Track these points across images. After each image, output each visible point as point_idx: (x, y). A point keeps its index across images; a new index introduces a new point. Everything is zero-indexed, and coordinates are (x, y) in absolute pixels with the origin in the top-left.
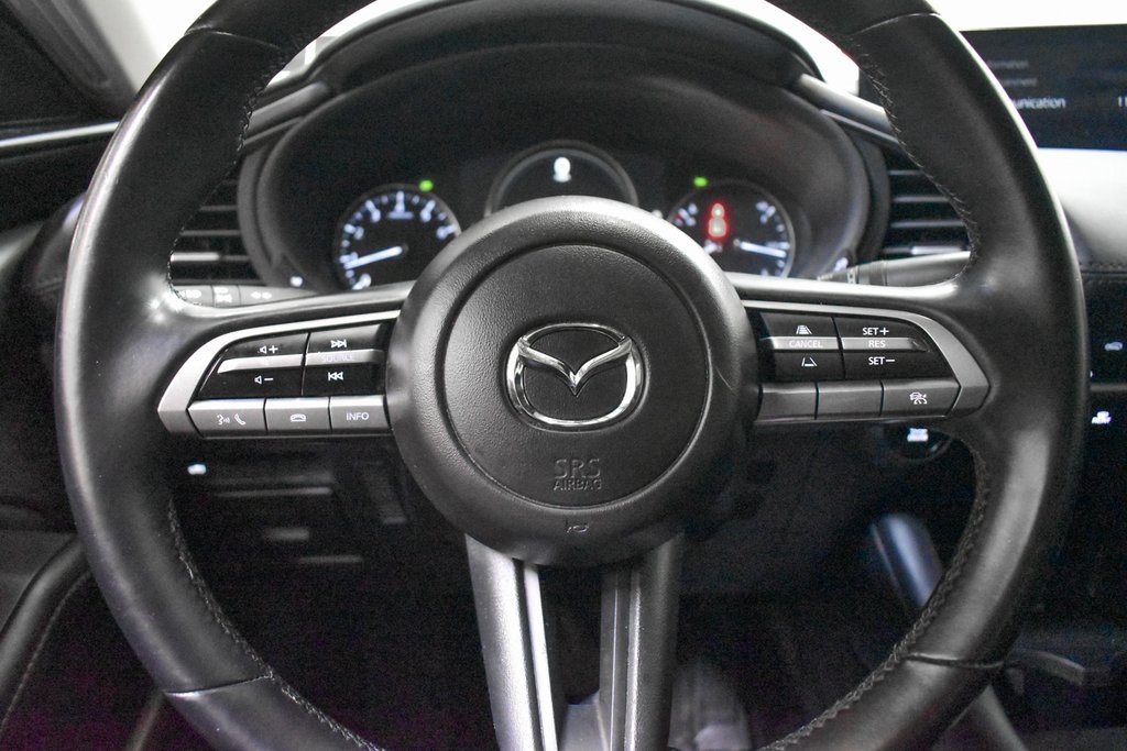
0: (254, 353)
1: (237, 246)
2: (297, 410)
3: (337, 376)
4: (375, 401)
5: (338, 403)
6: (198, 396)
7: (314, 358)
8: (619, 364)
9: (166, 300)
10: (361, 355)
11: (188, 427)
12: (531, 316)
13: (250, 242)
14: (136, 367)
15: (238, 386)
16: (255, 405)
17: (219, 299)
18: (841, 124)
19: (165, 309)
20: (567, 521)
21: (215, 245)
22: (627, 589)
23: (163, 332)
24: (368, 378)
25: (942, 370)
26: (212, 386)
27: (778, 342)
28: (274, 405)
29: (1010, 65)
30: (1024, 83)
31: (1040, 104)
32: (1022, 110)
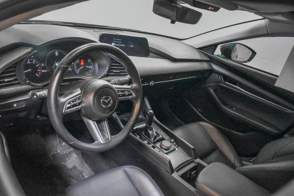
0: (70, 103)
2: (75, 110)
3: (77, 104)
4: (81, 106)
26: (67, 108)
28: (72, 109)
29: (119, 40)
30: (120, 42)
31: (122, 45)
32: (120, 46)
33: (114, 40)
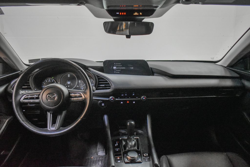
0: (28, 96)
1: (29, 86)
2: (32, 101)
3: (35, 98)
4: (38, 100)
5: (35, 100)
6: (23, 99)
7: (33, 96)
8: (55, 97)
9: (21, 92)
10: (37, 96)
11: (23, 102)
12: (48, 93)
13: (31, 85)
14: (19, 98)
15: (27, 99)
16: (28, 100)
17: (26, 92)
18: (92, 73)
19: (21, 93)
20: (51, 108)
21: (27, 85)
22: (59, 115)
23: (21, 95)
24: (38, 98)
25: (81, 97)
26: (25, 99)
27: (71, 95)
28: (30, 100)
29: (119, 64)
30: (121, 66)
31: (123, 68)
32: (121, 69)
33: (115, 65)
